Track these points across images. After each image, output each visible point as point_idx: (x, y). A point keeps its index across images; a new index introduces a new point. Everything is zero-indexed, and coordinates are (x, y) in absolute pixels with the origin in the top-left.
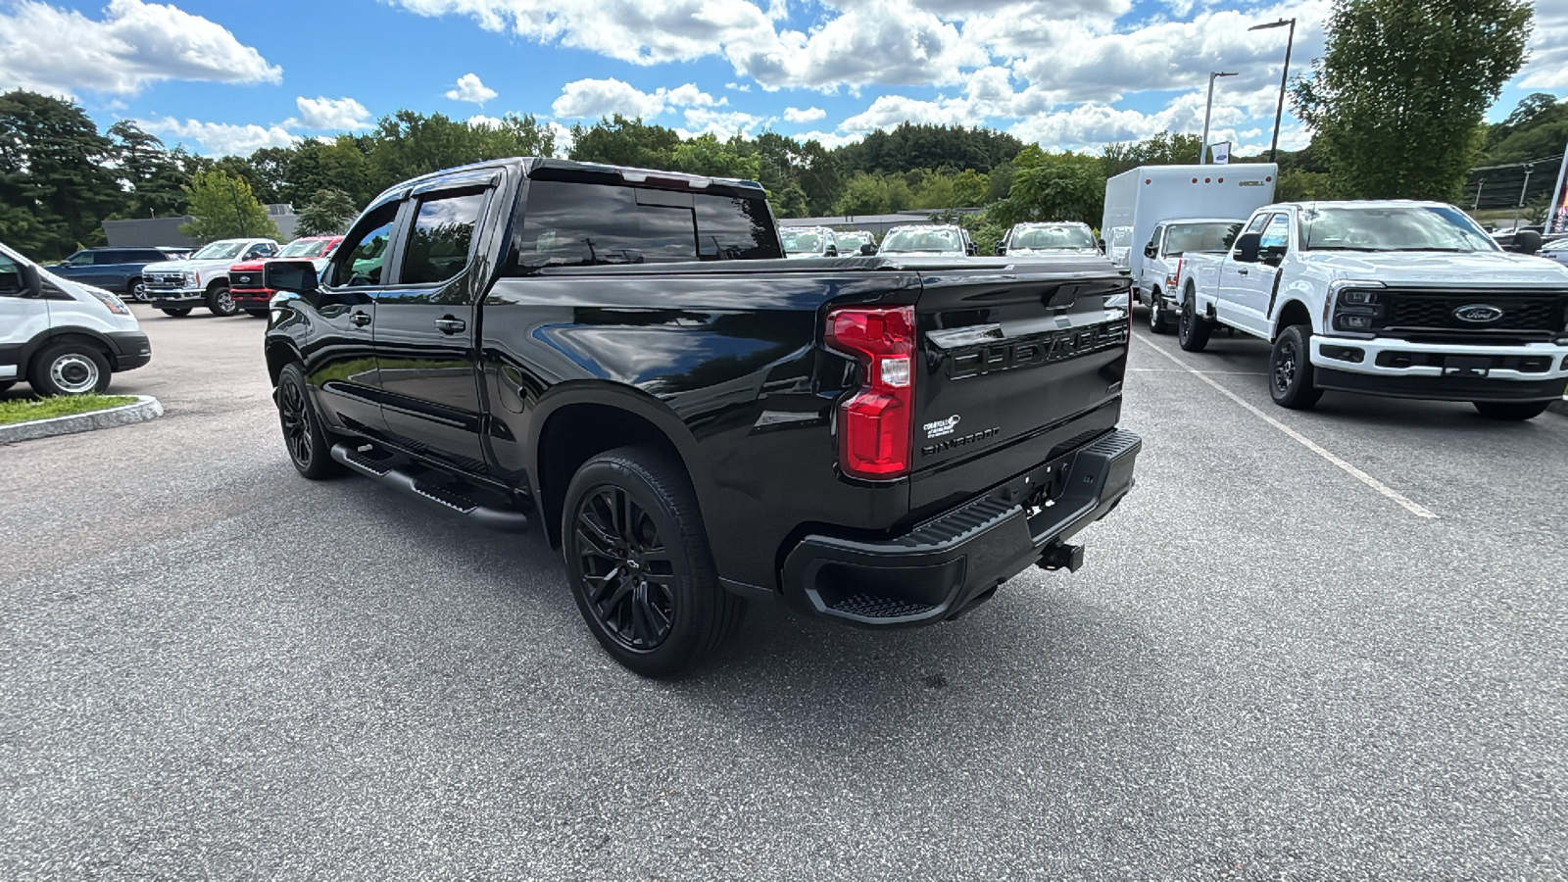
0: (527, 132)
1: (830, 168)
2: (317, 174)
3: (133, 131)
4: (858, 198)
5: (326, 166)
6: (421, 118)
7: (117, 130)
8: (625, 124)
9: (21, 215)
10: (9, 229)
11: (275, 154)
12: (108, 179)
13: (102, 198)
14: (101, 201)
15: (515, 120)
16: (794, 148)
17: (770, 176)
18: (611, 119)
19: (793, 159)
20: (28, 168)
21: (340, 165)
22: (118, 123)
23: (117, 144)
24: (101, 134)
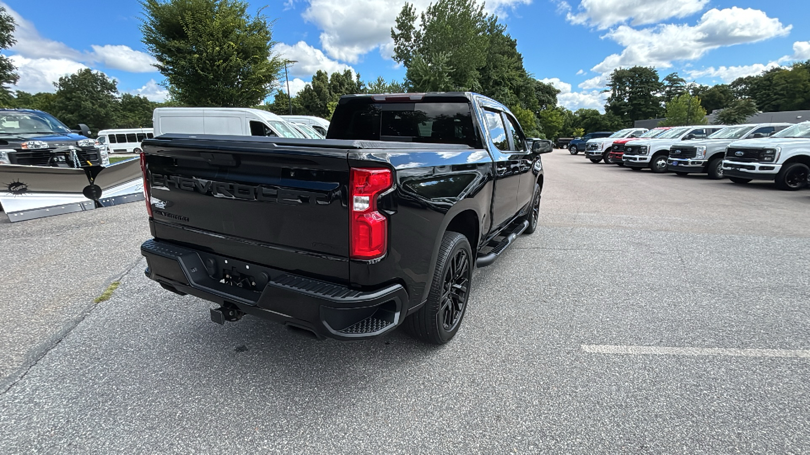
2: (769, 90)
3: (674, 77)
5: (777, 84)
7: (668, 78)
9: (617, 119)
10: (611, 124)
12: (656, 101)
13: (650, 110)
14: (649, 112)
20: (627, 99)
21: (785, 82)
22: (671, 75)
23: (665, 85)
24: (660, 81)
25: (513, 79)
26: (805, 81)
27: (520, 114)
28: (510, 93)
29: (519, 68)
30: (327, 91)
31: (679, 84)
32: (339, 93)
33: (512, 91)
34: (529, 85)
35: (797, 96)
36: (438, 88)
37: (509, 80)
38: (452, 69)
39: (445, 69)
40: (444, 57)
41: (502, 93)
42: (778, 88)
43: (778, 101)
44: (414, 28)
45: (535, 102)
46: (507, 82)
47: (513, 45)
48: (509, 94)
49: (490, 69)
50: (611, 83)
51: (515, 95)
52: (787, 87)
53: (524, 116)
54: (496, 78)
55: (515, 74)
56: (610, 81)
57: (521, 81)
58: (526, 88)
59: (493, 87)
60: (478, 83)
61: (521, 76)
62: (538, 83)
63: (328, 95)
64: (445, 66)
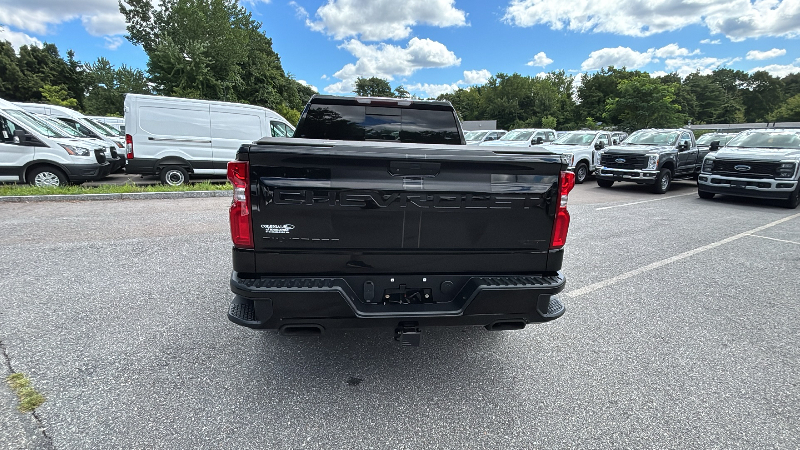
0: (560, 79)
1: (775, 90)
3: (402, 90)
4: (792, 110)
5: (463, 101)
6: (507, 76)
7: (397, 90)
8: (615, 71)
11: (447, 97)
15: (554, 74)
16: (744, 77)
17: (717, 97)
18: (606, 70)
19: (740, 85)
21: (467, 100)
22: (400, 87)
23: (396, 95)
24: (392, 92)
25: (275, 78)
26: (477, 100)
27: (288, 113)
28: (275, 92)
29: (279, 68)
30: (18, 69)
31: (405, 95)
32: (39, 72)
33: (276, 90)
34: (292, 86)
35: (475, 110)
36: (196, 79)
37: (272, 78)
38: (211, 61)
39: (202, 60)
40: (201, 47)
41: (267, 91)
42: (464, 104)
43: (465, 113)
44: (153, 8)
45: (299, 103)
46: (270, 80)
47: (269, 43)
48: (274, 94)
49: (250, 65)
50: (357, 90)
51: (278, 94)
52: (469, 103)
53: (292, 115)
54: (259, 76)
55: (276, 73)
56: (355, 88)
57: (283, 81)
58: (289, 88)
59: (256, 84)
60: (241, 79)
61: (283, 76)
62: (298, 84)
63: (21, 74)
64: (203, 57)
